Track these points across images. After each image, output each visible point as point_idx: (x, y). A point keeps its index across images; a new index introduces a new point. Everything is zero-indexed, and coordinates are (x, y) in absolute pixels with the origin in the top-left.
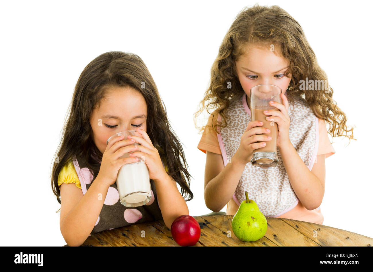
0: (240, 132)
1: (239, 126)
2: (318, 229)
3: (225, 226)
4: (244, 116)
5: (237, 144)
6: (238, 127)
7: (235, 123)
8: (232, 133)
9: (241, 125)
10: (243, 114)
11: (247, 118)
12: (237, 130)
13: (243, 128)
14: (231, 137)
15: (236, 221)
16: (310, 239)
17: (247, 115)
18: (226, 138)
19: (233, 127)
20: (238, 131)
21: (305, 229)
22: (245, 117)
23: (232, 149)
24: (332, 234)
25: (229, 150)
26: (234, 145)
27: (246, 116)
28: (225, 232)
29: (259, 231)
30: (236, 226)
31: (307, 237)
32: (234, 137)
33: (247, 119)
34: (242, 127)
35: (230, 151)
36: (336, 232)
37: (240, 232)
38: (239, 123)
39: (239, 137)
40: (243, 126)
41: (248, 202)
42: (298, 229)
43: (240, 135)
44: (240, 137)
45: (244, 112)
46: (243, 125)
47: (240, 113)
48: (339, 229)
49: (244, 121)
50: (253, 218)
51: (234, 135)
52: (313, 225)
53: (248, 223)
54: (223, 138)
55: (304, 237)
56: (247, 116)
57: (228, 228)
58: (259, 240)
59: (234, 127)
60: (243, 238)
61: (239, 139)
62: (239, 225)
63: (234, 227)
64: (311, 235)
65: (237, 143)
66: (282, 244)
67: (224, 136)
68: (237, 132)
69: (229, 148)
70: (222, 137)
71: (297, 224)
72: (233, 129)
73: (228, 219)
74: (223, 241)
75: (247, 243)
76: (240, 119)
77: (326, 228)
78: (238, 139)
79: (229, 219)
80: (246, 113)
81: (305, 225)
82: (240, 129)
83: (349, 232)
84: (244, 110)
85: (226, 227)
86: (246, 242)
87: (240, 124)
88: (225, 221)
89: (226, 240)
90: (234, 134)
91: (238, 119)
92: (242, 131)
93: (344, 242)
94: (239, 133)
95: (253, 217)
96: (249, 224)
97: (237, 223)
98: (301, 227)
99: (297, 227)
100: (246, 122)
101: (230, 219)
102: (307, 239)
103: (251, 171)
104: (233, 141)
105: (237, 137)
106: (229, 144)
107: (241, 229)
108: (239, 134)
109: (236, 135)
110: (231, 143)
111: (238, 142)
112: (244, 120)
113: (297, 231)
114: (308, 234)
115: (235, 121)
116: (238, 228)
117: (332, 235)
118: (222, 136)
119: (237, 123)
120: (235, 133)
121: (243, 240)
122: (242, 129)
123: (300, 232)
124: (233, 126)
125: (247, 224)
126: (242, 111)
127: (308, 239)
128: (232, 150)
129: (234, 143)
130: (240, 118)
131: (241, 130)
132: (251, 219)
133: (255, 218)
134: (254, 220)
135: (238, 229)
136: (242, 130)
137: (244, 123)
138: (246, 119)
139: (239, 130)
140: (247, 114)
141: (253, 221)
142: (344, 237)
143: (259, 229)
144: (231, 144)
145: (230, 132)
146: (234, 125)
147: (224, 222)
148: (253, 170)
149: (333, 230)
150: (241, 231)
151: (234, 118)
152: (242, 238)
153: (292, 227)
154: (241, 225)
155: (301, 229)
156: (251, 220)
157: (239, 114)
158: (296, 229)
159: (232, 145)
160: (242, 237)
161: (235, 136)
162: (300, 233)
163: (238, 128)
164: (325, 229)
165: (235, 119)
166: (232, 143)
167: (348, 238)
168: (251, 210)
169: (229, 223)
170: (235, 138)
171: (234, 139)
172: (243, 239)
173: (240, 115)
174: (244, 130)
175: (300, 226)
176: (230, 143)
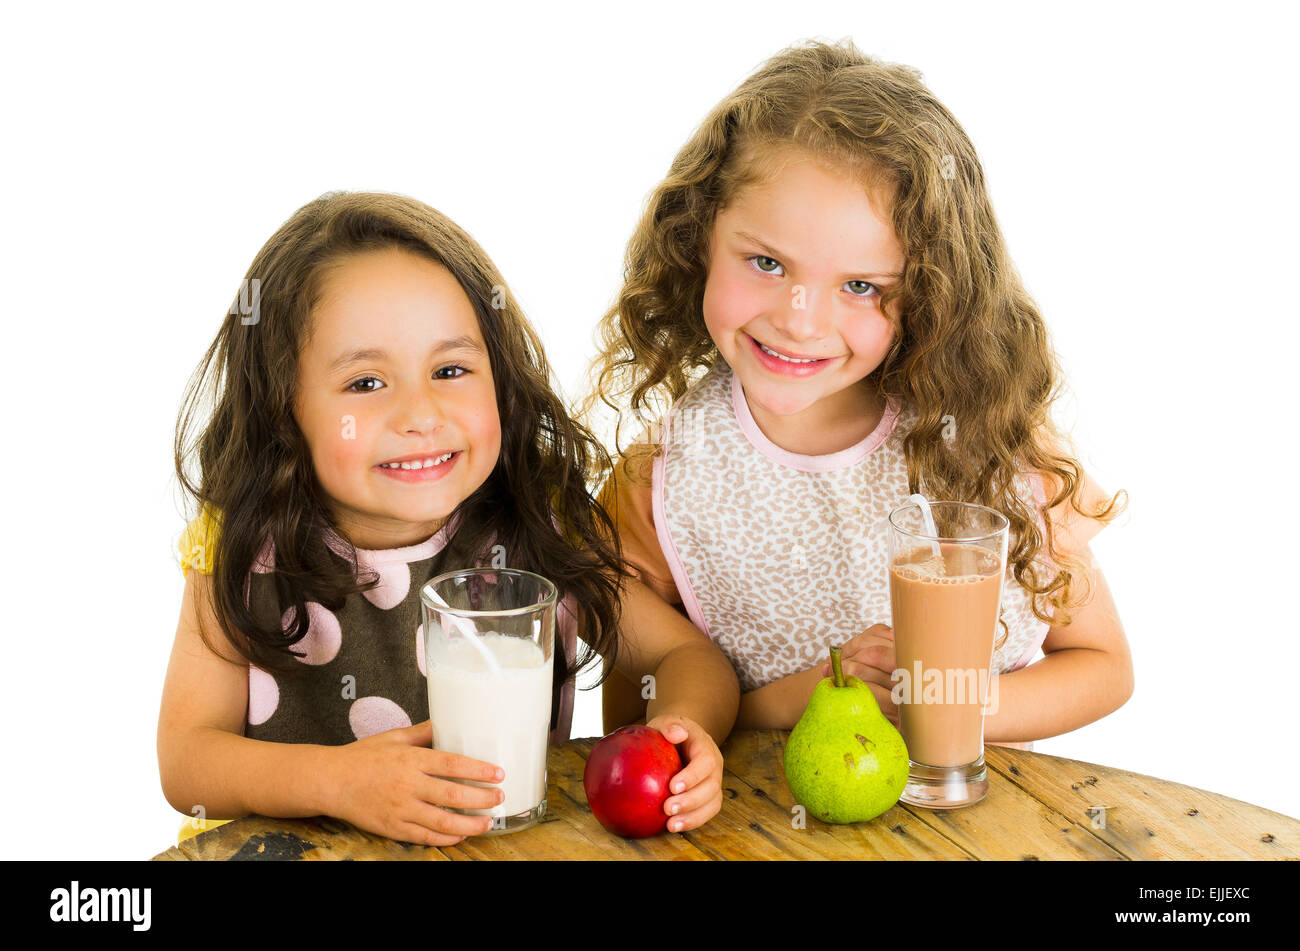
0: (736, 522)
1: (731, 498)
2: (1088, 779)
3: (761, 768)
4: (744, 460)
5: (733, 566)
6: (726, 501)
7: (715, 487)
8: (707, 526)
9: (738, 496)
10: (740, 454)
11: (754, 465)
12: (723, 513)
13: (747, 506)
14: (710, 542)
15: (803, 752)
16: (1060, 814)
17: (756, 456)
18: (691, 545)
19: (709, 506)
20: (727, 516)
21: (1042, 779)
22: (748, 465)
23: (720, 583)
24: (1138, 797)
25: (705, 583)
26: (725, 570)
27: (751, 460)
28: (761, 787)
29: (885, 784)
30: (804, 770)
31: (1052, 810)
32: (718, 543)
33: (756, 469)
34: (742, 501)
35: (711, 588)
36: (1151, 791)
37: (820, 789)
38: (730, 486)
39: (734, 538)
40: (744, 496)
41: (841, 683)
42: (1018, 780)
43: (738, 530)
44: (738, 537)
45: (744, 444)
46: (746, 493)
47: (729, 449)
48: (1165, 783)
49: (745, 478)
50: (863, 740)
51: (718, 535)
52: (1071, 766)
53: (845, 756)
54: (681, 546)
55: (1038, 806)
56: (755, 460)
57: (771, 775)
58: (881, 817)
59: (712, 506)
60: (830, 811)
61: (738, 546)
62: (814, 765)
63: (797, 773)
64: (1064, 801)
65: (731, 562)
66: (962, 831)
67: (682, 539)
68: (726, 522)
69: (707, 579)
70: (678, 543)
71: (1015, 764)
72: (709, 514)
73: (771, 745)
74: (754, 821)
75: (837, 827)
76: (732, 472)
77: (1117, 778)
78: (734, 548)
79: (774, 744)
80: (751, 448)
81: (1044, 765)
82: (735, 507)
83: (1200, 792)
84: (742, 437)
85: (764, 771)
86: (837, 824)
87: (734, 491)
88: (760, 749)
89: (764, 818)
90: (716, 531)
91: (725, 471)
92: (744, 516)
93: (1179, 826)
94: (732, 526)
95: (863, 737)
96: (849, 759)
97: (808, 758)
98: (1027, 773)
99: (1014, 770)
100: (754, 482)
101: (780, 743)
102: (1049, 816)
103: (797, 654)
104: (718, 555)
105: (730, 542)
106: (706, 566)
107: (821, 781)
108: (733, 530)
109: (723, 535)
110: (714, 564)
111: (735, 560)
112: (747, 474)
113: (1014, 788)
114: (1052, 797)
115: (713, 482)
116: (813, 776)
117: (1138, 800)
118: (677, 539)
119: (723, 487)
120: (718, 526)
121: (827, 819)
122: (743, 510)
123: (1026, 791)
124: (708, 500)
125: (842, 760)
126: (734, 441)
127: (1055, 814)
128: (719, 586)
129: (721, 561)
130: (729, 468)
131: (740, 511)
132: (856, 743)
133: (868, 738)
134: (868, 745)
135: (813, 781)
136: (743, 513)
137: (748, 485)
138: (751, 470)
139: (733, 512)
140: (755, 451)
141: (862, 748)
142: (1181, 808)
143: (884, 777)
144: (711, 566)
145: (701, 524)
146: (712, 498)
147: (758, 752)
148: (804, 648)
149: (1142, 785)
150: (821, 787)
151: (710, 472)
152: (825, 812)
153: (998, 772)
154: (820, 766)
155: (1030, 779)
156: (855, 747)
157: (726, 454)
158: (1011, 781)
159: (717, 567)
160: (826, 807)
161: (722, 539)
162: (1023, 795)
163: (726, 506)
164: (1113, 781)
165: (715, 475)
166: (717, 562)
167: (1196, 812)
168: (854, 713)
169: (776, 757)
170: (723, 546)
171: (718, 549)
172: (827, 814)
173: (731, 458)
174: (750, 511)
175: (1023, 768)
176: (709, 562)
